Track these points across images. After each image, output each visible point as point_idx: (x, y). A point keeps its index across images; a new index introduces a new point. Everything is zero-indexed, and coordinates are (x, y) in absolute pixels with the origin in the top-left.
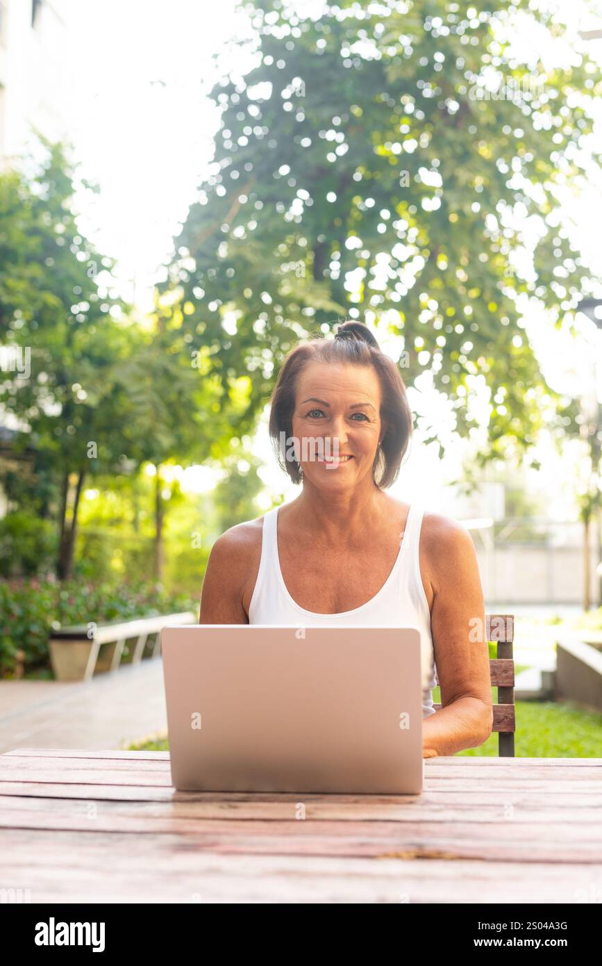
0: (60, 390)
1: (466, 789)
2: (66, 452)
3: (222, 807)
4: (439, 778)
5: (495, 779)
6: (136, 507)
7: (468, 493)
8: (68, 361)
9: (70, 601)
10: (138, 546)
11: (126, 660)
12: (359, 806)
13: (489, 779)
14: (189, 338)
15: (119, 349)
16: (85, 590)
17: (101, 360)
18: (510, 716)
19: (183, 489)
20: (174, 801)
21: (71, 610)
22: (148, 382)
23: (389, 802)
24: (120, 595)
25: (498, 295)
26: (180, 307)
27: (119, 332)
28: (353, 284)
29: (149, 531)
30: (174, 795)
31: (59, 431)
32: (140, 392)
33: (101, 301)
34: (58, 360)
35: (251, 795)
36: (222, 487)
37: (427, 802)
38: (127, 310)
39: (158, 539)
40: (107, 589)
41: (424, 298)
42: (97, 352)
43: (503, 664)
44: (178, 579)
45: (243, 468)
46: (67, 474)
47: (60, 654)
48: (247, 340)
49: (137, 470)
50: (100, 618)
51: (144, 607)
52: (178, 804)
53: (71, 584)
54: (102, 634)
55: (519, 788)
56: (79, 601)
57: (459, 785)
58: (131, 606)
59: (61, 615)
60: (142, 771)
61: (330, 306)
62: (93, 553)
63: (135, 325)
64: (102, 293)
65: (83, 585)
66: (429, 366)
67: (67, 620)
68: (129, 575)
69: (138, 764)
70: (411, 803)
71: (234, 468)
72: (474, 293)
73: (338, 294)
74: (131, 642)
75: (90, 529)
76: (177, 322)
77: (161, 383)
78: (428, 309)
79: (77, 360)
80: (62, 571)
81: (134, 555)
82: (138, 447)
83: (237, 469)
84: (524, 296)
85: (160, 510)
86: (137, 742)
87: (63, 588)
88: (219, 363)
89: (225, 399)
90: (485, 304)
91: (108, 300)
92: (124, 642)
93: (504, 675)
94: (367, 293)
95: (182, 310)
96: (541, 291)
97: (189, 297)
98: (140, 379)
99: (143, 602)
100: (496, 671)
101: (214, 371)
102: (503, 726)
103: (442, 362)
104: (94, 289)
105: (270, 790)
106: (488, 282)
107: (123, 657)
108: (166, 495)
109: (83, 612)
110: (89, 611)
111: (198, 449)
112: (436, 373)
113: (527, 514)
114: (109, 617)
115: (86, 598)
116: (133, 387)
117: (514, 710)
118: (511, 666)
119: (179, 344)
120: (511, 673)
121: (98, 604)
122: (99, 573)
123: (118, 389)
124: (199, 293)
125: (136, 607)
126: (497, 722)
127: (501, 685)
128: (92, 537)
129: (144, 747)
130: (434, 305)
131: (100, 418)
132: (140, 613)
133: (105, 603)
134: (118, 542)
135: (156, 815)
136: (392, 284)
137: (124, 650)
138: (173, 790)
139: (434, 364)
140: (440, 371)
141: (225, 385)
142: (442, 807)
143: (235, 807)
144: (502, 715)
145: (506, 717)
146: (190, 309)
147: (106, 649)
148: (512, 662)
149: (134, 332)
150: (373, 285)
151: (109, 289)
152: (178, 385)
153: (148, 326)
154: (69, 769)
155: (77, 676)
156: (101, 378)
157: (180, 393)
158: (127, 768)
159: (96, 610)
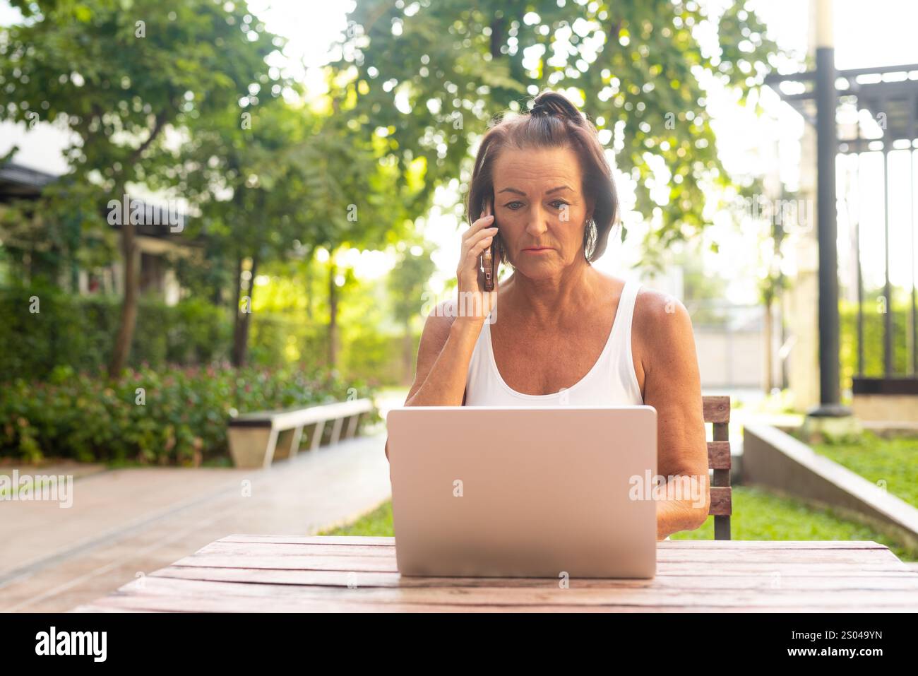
0: (232, 174)
1: (700, 574)
2: (238, 237)
3: (452, 593)
4: (668, 562)
5: (727, 562)
6: (309, 292)
7: (652, 275)
8: (239, 144)
9: (246, 388)
10: (312, 333)
11: (305, 447)
12: (592, 590)
13: (720, 562)
14: (364, 119)
15: (290, 132)
16: (262, 377)
17: (273, 143)
18: (726, 499)
19: (357, 275)
20: (401, 587)
21: (248, 397)
22: (323, 165)
23: (623, 586)
24: (296, 382)
25: (683, 71)
26: (354, 86)
27: (292, 114)
28: (532, 60)
29: (323, 317)
30: (400, 580)
31: (231, 216)
32: (317, 175)
33: (272, 83)
34: (229, 143)
35: (479, 580)
36: (395, 272)
37: (662, 587)
38: (298, 89)
39: (332, 325)
40: (283, 375)
41: (606, 74)
42: (268, 135)
43: (719, 446)
44: (352, 365)
45: (417, 252)
46: (240, 259)
47: (239, 442)
48: (423, 120)
49: (310, 255)
50: (277, 404)
51: (320, 393)
52: (406, 590)
53: (247, 371)
54: (281, 421)
55: (754, 572)
56: (255, 388)
57: (691, 569)
58: (308, 393)
59: (238, 402)
60: (362, 556)
61: (509, 83)
62: (266, 340)
63: (306, 106)
64: (273, 75)
65: (258, 372)
66: (611, 145)
67: (245, 407)
68: (303, 363)
69: (357, 550)
70: (646, 587)
71: (407, 253)
72: (656, 70)
73: (517, 72)
74: (309, 429)
75: (264, 316)
76: (351, 103)
77: (337, 165)
78: (610, 86)
79: (248, 143)
80: (238, 357)
81: (309, 341)
82: (313, 232)
83: (410, 253)
84: (709, 71)
85: (334, 296)
86: (325, 528)
87: (239, 376)
88: (395, 144)
89: (402, 181)
90: (668, 80)
91: (280, 82)
92: (302, 430)
93: (720, 457)
94: (547, 70)
95: (357, 89)
96: (726, 66)
97: (363, 76)
98: (315, 161)
99: (319, 389)
100: (712, 453)
101: (389, 152)
102: (720, 509)
103: (624, 141)
104: (266, 70)
105: (498, 575)
106: (672, 59)
107: (301, 444)
108: (340, 281)
109: (260, 399)
110: (266, 399)
111: (374, 234)
112: (619, 152)
113: (706, 297)
114: (287, 404)
115: (263, 385)
116: (308, 170)
117: (730, 494)
118: (726, 448)
119: (353, 125)
120: (727, 455)
121: (276, 390)
122: (273, 361)
123: (293, 172)
124: (373, 72)
125: (313, 394)
126: (714, 504)
127: (717, 468)
128: (265, 324)
129: (332, 533)
130: (616, 82)
131: (272, 202)
132: (317, 400)
133: (282, 390)
134: (292, 329)
135: (387, 600)
136: (572, 60)
137: (302, 437)
138: (398, 576)
139: (615, 143)
140: (622, 150)
141: (402, 167)
142: (679, 591)
143: (466, 593)
144: (718, 498)
145: (722, 500)
146: (364, 88)
147: (285, 435)
148: (729, 443)
149: (306, 114)
150: (552, 62)
151: (280, 70)
152: (353, 168)
153: (321, 106)
154: (288, 555)
155: (255, 463)
156: (276, 160)
157: (356, 175)
158: (345, 554)
159: (273, 397)
